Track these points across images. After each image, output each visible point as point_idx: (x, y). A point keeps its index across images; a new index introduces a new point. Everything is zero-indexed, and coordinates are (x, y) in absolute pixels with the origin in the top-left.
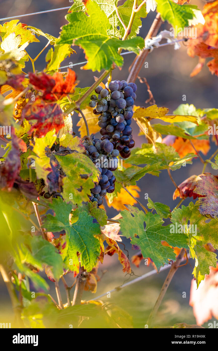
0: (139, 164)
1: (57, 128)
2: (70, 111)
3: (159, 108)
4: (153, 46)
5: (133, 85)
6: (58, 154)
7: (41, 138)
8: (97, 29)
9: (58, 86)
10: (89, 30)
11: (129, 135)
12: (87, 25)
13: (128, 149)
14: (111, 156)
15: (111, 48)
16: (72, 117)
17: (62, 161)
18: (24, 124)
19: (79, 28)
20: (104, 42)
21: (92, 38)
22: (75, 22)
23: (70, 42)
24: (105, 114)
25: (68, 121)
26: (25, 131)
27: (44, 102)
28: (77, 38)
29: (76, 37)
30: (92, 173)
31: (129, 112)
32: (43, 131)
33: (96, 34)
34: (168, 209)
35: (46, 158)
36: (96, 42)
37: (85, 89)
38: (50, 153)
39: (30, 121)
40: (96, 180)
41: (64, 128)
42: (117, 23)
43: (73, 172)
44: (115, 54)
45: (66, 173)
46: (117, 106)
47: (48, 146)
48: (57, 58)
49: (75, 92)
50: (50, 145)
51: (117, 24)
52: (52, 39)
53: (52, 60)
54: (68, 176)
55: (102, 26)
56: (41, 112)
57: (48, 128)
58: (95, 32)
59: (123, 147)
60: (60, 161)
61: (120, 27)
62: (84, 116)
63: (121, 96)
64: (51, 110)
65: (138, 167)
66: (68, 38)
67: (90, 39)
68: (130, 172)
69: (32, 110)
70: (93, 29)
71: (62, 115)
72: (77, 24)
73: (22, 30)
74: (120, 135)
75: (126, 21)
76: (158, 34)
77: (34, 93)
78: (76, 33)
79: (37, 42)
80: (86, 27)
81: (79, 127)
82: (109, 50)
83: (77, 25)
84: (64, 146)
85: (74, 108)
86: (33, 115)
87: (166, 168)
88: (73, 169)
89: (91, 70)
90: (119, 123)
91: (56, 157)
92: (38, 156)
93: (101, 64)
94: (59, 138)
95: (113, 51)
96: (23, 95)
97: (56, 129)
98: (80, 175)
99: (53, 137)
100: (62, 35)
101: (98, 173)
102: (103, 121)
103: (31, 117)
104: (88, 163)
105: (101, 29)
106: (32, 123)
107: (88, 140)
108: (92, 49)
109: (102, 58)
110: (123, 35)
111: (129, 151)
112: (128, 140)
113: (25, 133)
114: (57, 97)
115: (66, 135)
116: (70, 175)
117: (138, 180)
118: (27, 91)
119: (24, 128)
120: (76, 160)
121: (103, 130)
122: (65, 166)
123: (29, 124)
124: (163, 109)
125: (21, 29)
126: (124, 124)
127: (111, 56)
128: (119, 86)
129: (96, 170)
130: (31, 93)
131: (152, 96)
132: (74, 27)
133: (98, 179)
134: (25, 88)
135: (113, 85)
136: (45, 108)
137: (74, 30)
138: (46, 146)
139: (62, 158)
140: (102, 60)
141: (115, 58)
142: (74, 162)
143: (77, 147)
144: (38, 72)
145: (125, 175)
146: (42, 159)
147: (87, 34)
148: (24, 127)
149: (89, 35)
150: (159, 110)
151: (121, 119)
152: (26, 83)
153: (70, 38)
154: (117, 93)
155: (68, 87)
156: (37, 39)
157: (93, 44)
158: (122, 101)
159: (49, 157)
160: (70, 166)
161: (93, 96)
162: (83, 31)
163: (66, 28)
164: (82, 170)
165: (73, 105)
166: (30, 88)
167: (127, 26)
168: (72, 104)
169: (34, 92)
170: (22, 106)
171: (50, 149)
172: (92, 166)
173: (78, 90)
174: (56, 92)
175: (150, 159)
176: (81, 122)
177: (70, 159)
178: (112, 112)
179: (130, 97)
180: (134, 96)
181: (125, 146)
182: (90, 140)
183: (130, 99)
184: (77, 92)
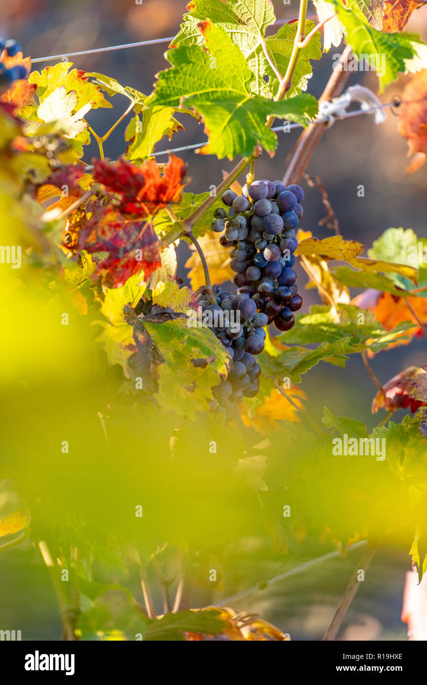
0: (307, 342)
1: (147, 270)
2: (173, 238)
3: (345, 242)
4: (334, 115)
5: (295, 189)
6: (149, 320)
7: (117, 289)
8: (226, 80)
9: (150, 186)
10: (210, 80)
11: (291, 286)
12: (207, 72)
13: (290, 313)
14: (252, 325)
15: (253, 116)
16: (177, 249)
17: (156, 332)
18: (83, 261)
19: (192, 78)
20: (239, 104)
21: (215, 96)
22: (183, 65)
23: (173, 103)
24: (243, 244)
25: (169, 257)
26: (84, 276)
27: (122, 218)
28: (187, 96)
29: (185, 94)
30: (215, 356)
31: (288, 240)
32: (121, 275)
33: (224, 89)
34: (363, 429)
35: (125, 325)
36: (224, 104)
37: (203, 195)
38: (133, 318)
39: (95, 255)
40: (223, 371)
41: (160, 271)
42: (264, 69)
43: (178, 355)
44: (260, 128)
45: (165, 357)
46: (266, 228)
47: (130, 303)
48: (147, 134)
49: (183, 201)
50: (133, 302)
51: (264, 72)
52: (137, 98)
53: (136, 139)
54: (167, 361)
55: (235, 73)
56: (116, 238)
57: (130, 269)
58: (222, 84)
59: (278, 308)
60: (152, 332)
61: (270, 77)
62: (200, 247)
63: (273, 209)
64: (136, 233)
65: (304, 348)
66: (169, 96)
67: (212, 98)
68: (290, 358)
69: (100, 233)
70: (218, 79)
71: (157, 244)
72: (187, 68)
73: (79, 82)
74: (274, 285)
75: (281, 66)
76: (344, 92)
77: (102, 201)
78: (186, 87)
79: (107, 107)
80: (205, 75)
81: (189, 270)
82: (250, 119)
83: (187, 71)
84: (161, 305)
85: (181, 231)
86: (101, 242)
87: (360, 351)
88: (178, 348)
89: (214, 156)
90: (272, 263)
91: (144, 326)
92: (110, 323)
93: (234, 146)
94: (150, 289)
95: (256, 122)
96: (81, 205)
97: (145, 271)
98: (192, 360)
99: (139, 287)
100: (158, 89)
101: (227, 357)
102: (240, 259)
103: (97, 246)
104: (207, 337)
105: (234, 80)
106: (99, 260)
107: (208, 293)
108: (217, 116)
109: (235, 135)
110: (275, 93)
111: (291, 317)
112: (289, 294)
113: (86, 280)
114: (148, 208)
115: (164, 284)
116: (172, 361)
117: (304, 373)
118: (88, 198)
119: (84, 270)
120: (184, 332)
121: (239, 276)
122: (163, 344)
123: (93, 262)
124: (353, 245)
125: (77, 82)
126: (281, 264)
127: (253, 132)
128: (269, 191)
129: (223, 351)
130: (98, 201)
131: (331, 212)
132: (181, 75)
133: (227, 368)
134: (85, 193)
135: (256, 189)
136: (124, 229)
137: (182, 79)
138: (127, 304)
139: (157, 329)
140: (237, 139)
141: (260, 135)
142: (180, 334)
143: (186, 307)
144: (110, 161)
145: (279, 364)
146: (117, 327)
147: (207, 88)
148: (83, 268)
149: (210, 90)
150: (345, 246)
151: (273, 255)
152: (86, 182)
153: (174, 96)
154: (266, 202)
155: (170, 190)
156: (108, 103)
157: (217, 108)
158: (275, 219)
159: (132, 325)
160: (172, 342)
161: (219, 211)
162: (199, 82)
163: (166, 76)
164: (195, 350)
165: (179, 227)
166: (95, 192)
167: (283, 76)
168: (176, 223)
169: (103, 199)
170: (80, 226)
171: (133, 310)
172: (215, 344)
173: (190, 198)
174: (145, 199)
175: (327, 334)
176: (194, 260)
177: (172, 329)
178: (257, 242)
179: (290, 211)
180: (299, 210)
181: (283, 307)
182: (210, 294)
183: (291, 214)
184: (188, 202)
